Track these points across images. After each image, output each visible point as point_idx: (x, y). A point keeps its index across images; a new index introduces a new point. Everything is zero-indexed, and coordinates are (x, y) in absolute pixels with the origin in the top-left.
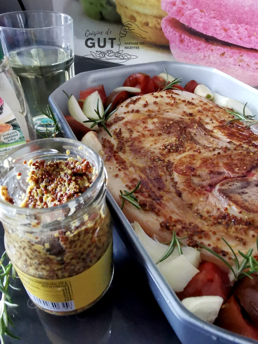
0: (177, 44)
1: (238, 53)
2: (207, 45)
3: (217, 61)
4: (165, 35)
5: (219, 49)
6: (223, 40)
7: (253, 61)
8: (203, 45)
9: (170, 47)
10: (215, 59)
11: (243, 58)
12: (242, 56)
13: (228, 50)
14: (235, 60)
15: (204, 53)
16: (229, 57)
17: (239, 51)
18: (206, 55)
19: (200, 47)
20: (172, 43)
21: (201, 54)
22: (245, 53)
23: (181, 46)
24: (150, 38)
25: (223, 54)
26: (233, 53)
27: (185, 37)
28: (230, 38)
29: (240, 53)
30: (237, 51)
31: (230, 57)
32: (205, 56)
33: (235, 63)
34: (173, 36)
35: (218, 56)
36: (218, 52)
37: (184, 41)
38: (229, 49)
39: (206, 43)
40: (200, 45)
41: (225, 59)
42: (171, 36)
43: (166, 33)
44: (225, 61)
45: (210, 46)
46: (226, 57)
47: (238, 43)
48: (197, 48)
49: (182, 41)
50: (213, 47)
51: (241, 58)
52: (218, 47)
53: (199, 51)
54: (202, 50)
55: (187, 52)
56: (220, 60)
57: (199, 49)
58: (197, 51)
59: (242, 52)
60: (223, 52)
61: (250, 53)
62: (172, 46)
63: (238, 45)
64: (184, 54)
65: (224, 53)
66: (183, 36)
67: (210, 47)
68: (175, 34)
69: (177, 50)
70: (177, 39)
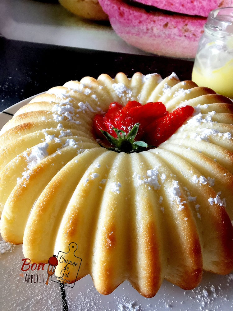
1: (182, 22)
2: (148, 16)
3: (161, 33)
4: (103, 9)
5: (162, 19)
6: (165, 9)
7: (199, 29)
8: (145, 16)
9: (111, 22)
10: (159, 31)
11: (188, 27)
12: (186, 25)
13: (171, 20)
14: (180, 30)
15: (147, 25)
16: (173, 27)
17: (183, 20)
18: (149, 27)
19: (141, 19)
21: (143, 27)
22: (189, 21)
23: (122, 20)
24: (88, 14)
25: (166, 25)
26: (177, 22)
27: (124, 10)
28: (172, 6)
29: (184, 22)
30: (180, 20)
31: (175, 28)
32: (148, 29)
33: (180, 34)
34: (111, 9)
35: (162, 28)
36: (160, 23)
37: (124, 13)
38: (172, 18)
39: (147, 14)
40: (141, 16)
41: (170, 30)
42: (110, 10)
43: (104, 6)
44: (170, 33)
45: (151, 16)
46: (170, 28)
47: (181, 10)
48: (138, 21)
49: (121, 14)
50: (155, 18)
51: (186, 28)
52: (160, 18)
53: (141, 24)
54: (143, 22)
55: (128, 26)
56: (164, 31)
57: (140, 22)
58: (139, 24)
59: (186, 20)
60: (166, 22)
61: (195, 21)
62: (112, 20)
63: (181, 12)
64: (126, 28)
65: (168, 23)
66: (121, 8)
67: (151, 18)
68: (114, 7)
69: (118, 25)
70: (117, 12)
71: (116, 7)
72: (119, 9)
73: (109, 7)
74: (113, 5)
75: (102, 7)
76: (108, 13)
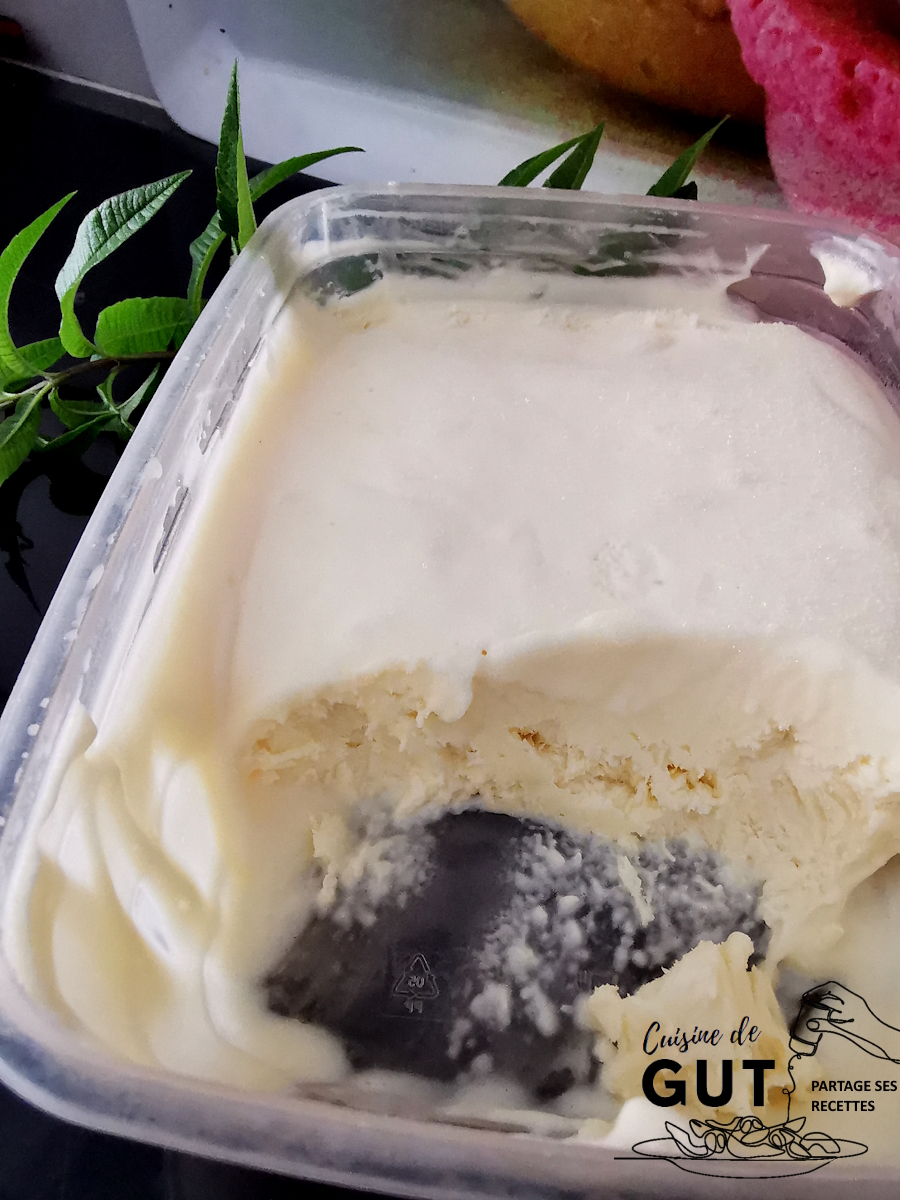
0: (819, 118)
4: (745, 55)
9: (770, 134)
20: (785, 109)
23: (843, 134)
24: (646, 67)
27: (876, 77)
34: (794, 66)
37: (870, 99)
42: (786, 65)
43: (754, 40)
49: (852, 102)
55: (875, 175)
62: (781, 125)
64: (854, 185)
66: (862, 69)
68: (817, 51)
69: (812, 158)
70: (825, 82)
71: (828, 55)
72: (848, 68)
75: (744, 42)
76: (768, 84)
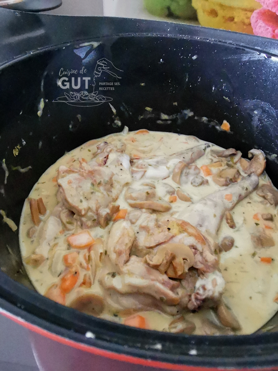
73: (262, 29)
74: (267, 27)
